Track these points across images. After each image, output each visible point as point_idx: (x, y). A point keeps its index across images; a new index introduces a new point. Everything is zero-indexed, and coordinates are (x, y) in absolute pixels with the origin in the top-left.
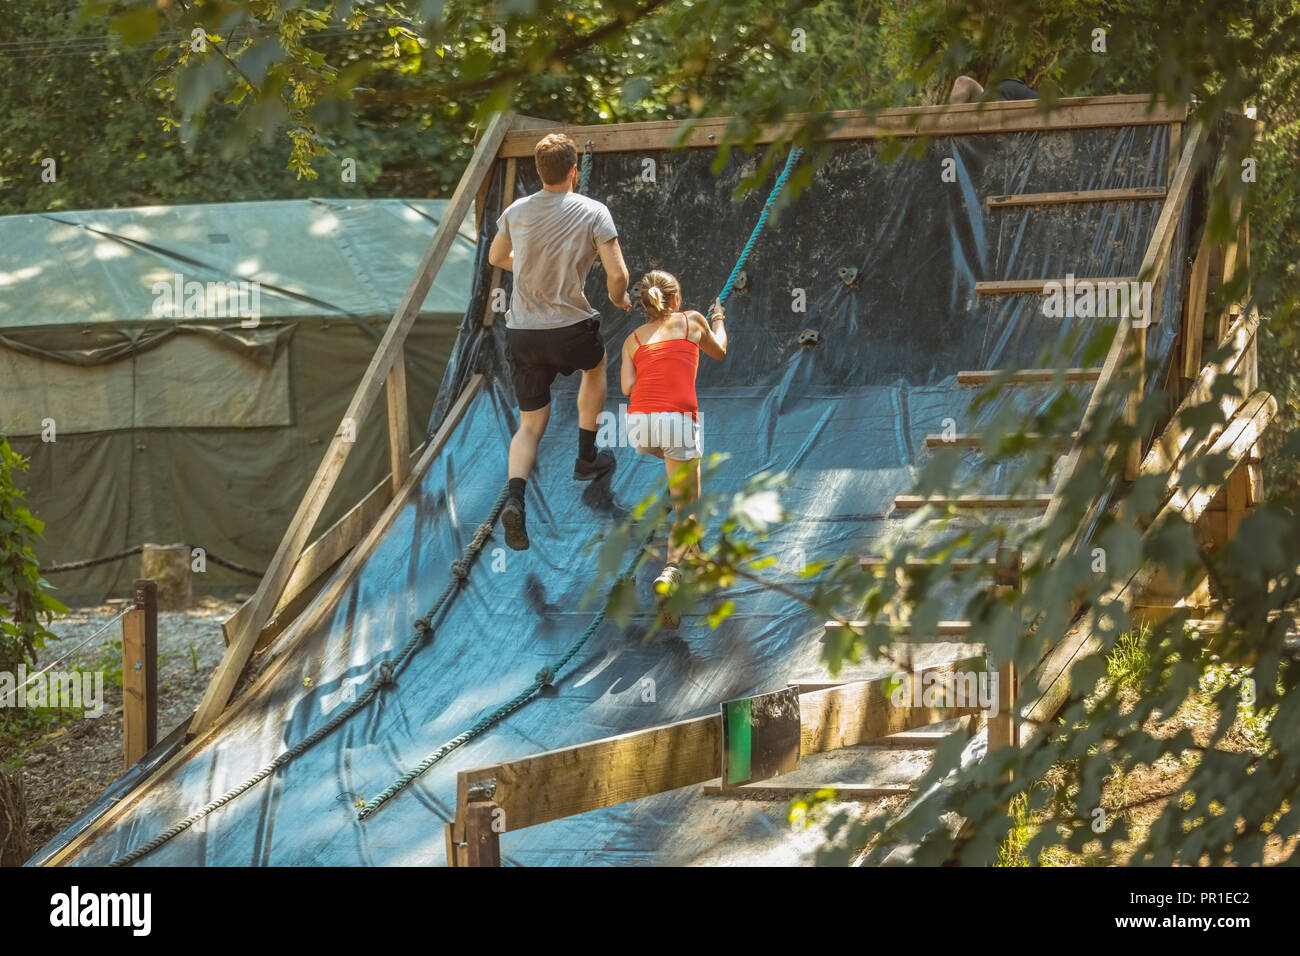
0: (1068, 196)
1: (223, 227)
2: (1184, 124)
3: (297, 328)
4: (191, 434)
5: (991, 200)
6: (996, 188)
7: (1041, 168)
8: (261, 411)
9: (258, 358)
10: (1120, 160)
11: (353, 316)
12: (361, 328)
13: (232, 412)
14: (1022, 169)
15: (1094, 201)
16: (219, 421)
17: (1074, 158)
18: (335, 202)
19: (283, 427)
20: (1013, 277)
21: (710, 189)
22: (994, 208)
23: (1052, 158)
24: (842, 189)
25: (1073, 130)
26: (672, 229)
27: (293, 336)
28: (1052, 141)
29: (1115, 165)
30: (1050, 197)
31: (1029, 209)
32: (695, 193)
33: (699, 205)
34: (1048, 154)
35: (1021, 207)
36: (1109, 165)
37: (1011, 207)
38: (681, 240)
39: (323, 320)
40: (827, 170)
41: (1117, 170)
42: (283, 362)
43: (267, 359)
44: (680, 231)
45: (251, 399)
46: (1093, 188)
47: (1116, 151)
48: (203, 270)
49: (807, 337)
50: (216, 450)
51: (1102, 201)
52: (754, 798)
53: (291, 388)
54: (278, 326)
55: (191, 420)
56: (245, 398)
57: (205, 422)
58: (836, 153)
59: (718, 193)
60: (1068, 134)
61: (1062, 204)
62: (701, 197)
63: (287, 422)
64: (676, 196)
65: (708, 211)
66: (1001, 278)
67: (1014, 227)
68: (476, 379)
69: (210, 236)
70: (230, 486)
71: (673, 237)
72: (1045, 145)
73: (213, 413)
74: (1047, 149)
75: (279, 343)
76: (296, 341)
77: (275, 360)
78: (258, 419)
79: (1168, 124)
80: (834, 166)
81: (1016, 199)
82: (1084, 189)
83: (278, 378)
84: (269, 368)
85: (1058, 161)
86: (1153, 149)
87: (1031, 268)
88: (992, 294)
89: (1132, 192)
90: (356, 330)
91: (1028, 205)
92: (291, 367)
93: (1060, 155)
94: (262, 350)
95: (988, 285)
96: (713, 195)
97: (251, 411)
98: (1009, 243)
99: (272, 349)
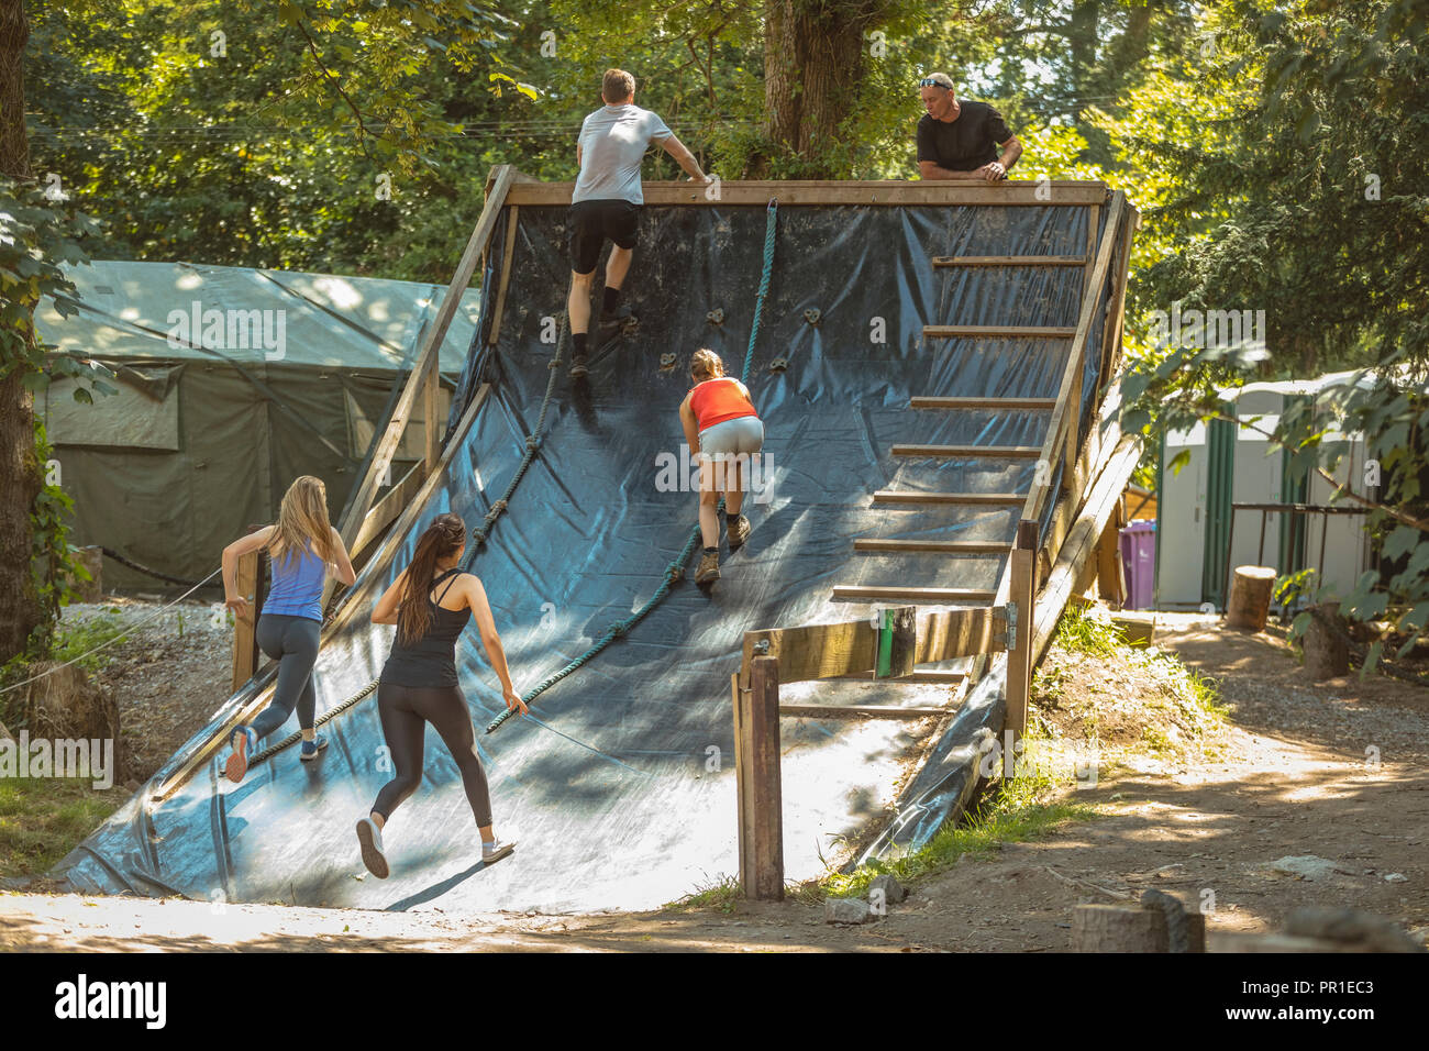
0: (1003, 259)
1: (105, 280)
2: (1101, 206)
3: (186, 368)
4: (94, 454)
5: (936, 260)
6: (939, 250)
7: (979, 236)
8: (156, 435)
9: (153, 392)
10: (1046, 233)
11: (233, 362)
12: (241, 373)
13: (132, 434)
14: (963, 236)
15: (1023, 265)
16: (120, 442)
17: (1007, 229)
18: (199, 266)
19: (173, 452)
20: (956, 322)
21: (691, 240)
22: (938, 267)
23: (988, 229)
24: (806, 245)
25: (1006, 206)
26: (656, 270)
27: (182, 375)
28: (988, 214)
29: (1043, 236)
30: (987, 260)
31: (967, 270)
32: (677, 242)
33: (681, 252)
34: (985, 225)
35: (961, 267)
36: (1038, 236)
37: (952, 267)
38: (664, 280)
39: (208, 363)
40: (793, 229)
41: (1044, 241)
42: (173, 397)
43: (161, 393)
44: (664, 273)
45: (148, 424)
46: (1023, 254)
47: (1042, 226)
48: (95, 314)
49: (778, 364)
50: (115, 468)
51: (1031, 265)
52: (811, 716)
53: (180, 419)
54: (171, 366)
55: (96, 440)
56: (143, 423)
57: (108, 442)
58: (802, 215)
59: (697, 243)
60: (1002, 210)
61: (996, 266)
62: (683, 246)
63: (176, 448)
64: (661, 244)
65: (689, 257)
66: (944, 323)
67: (955, 283)
68: (485, 388)
69: (96, 288)
70: (127, 500)
71: (658, 278)
72: (982, 218)
73: (116, 434)
74: (984, 221)
75: (171, 380)
76: (185, 379)
77: (167, 394)
78: (153, 442)
79: (1088, 206)
80: (800, 226)
81: (957, 260)
82: (1016, 254)
83: (168, 410)
84: (161, 401)
85: (993, 231)
86: (1074, 225)
87: (970, 317)
88: (937, 335)
89: (1057, 259)
90: (235, 374)
91: (968, 265)
92: (180, 401)
93: (994, 226)
94: (157, 384)
95: (933, 329)
96: (693, 245)
97: (149, 434)
98: (951, 295)
99: (165, 384)
